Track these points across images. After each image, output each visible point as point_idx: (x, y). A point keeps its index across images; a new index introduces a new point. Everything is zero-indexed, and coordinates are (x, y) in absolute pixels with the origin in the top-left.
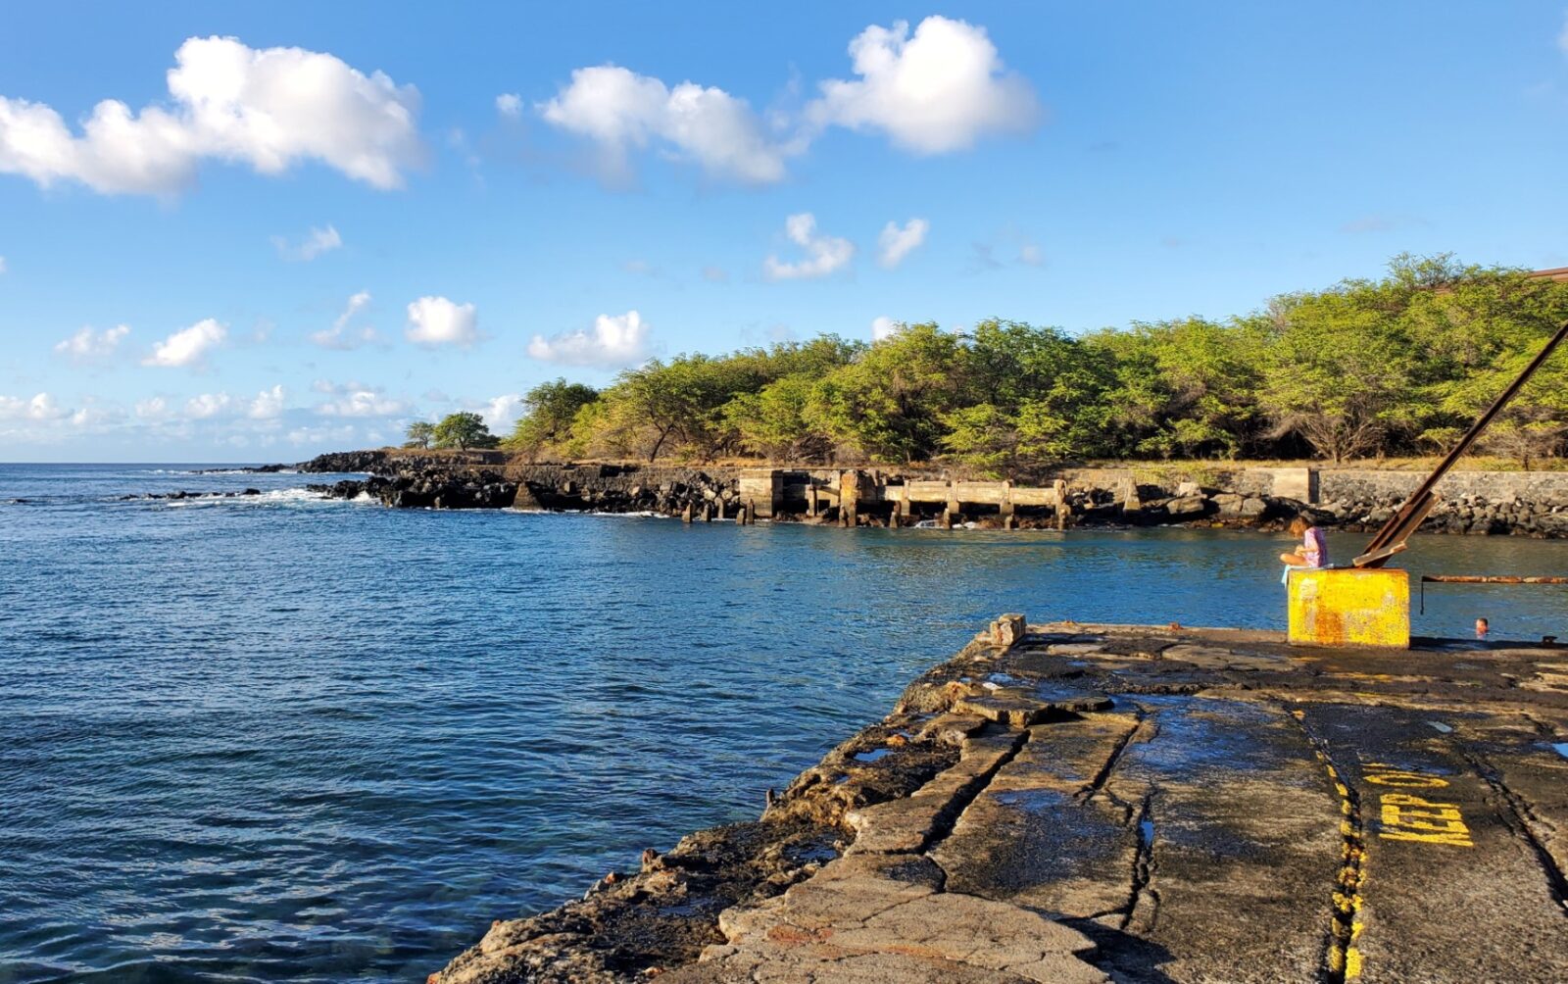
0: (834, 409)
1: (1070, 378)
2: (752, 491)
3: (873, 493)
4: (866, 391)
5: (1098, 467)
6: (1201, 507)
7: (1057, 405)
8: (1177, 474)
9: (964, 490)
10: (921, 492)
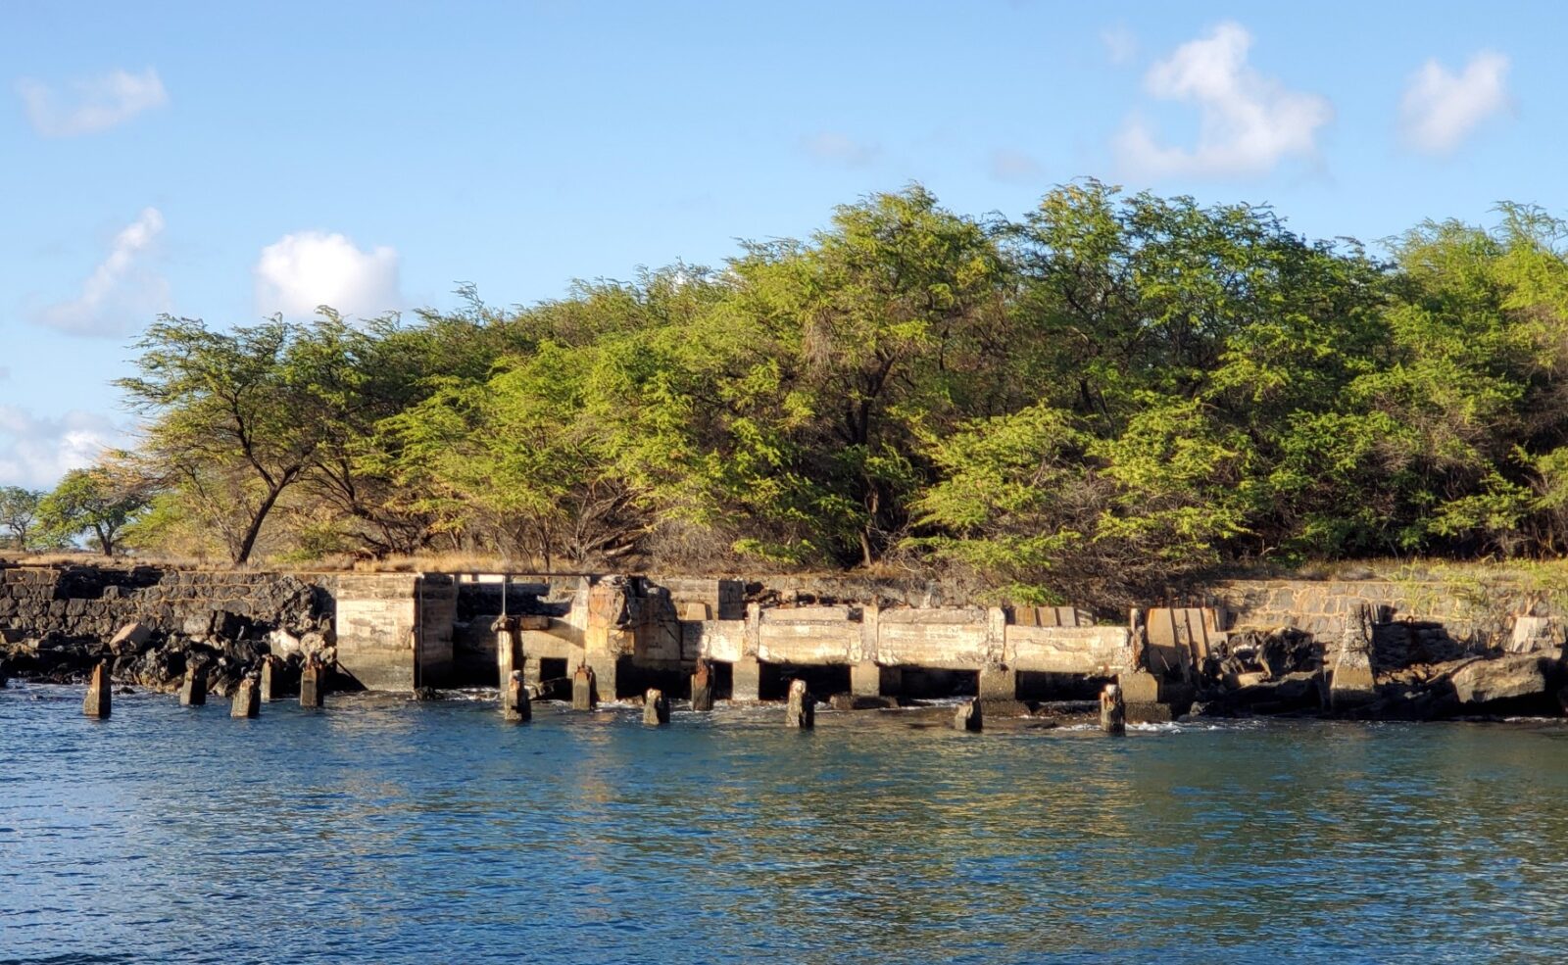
0: (646, 415)
1: (1268, 339)
2: (366, 633)
3: (670, 641)
4: (734, 371)
5: (1321, 577)
6: (1537, 683)
7: (1228, 411)
8: (1515, 594)
9: (894, 631)
10: (789, 638)
